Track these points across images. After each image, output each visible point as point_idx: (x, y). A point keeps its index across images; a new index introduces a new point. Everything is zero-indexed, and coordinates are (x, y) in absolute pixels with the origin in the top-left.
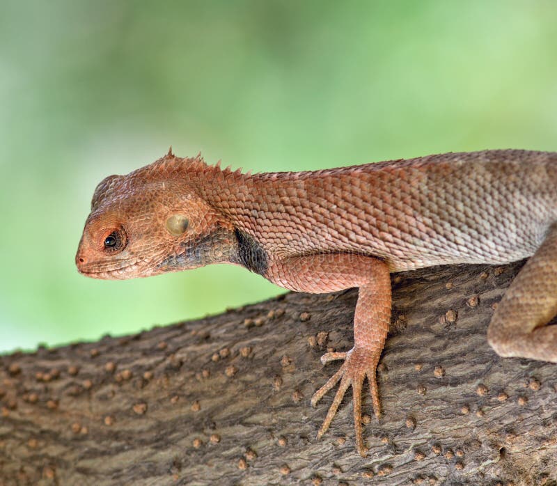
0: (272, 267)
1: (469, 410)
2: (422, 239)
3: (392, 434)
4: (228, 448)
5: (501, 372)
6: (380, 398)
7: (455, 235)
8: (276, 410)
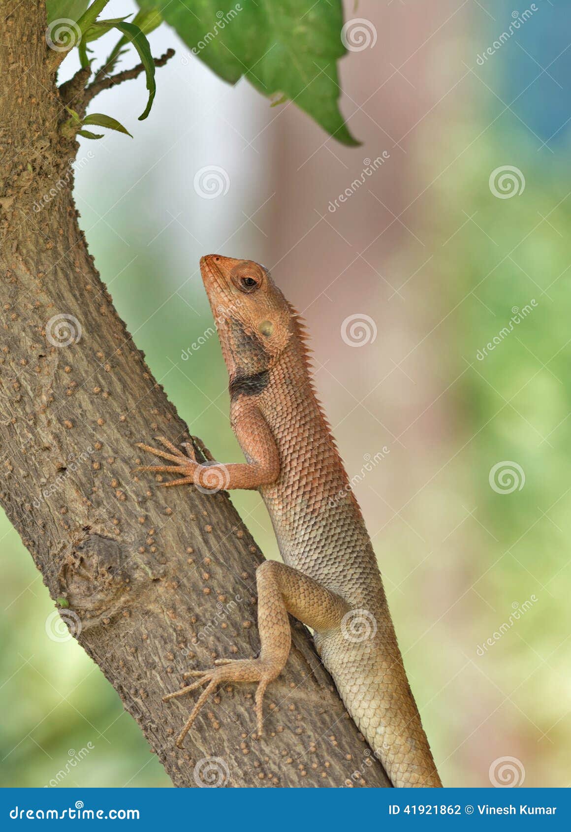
0: (250, 399)
1: (191, 553)
2: (308, 507)
3: (154, 498)
4: (104, 379)
5: (223, 573)
6: (176, 486)
7: (317, 530)
8: (140, 412)
